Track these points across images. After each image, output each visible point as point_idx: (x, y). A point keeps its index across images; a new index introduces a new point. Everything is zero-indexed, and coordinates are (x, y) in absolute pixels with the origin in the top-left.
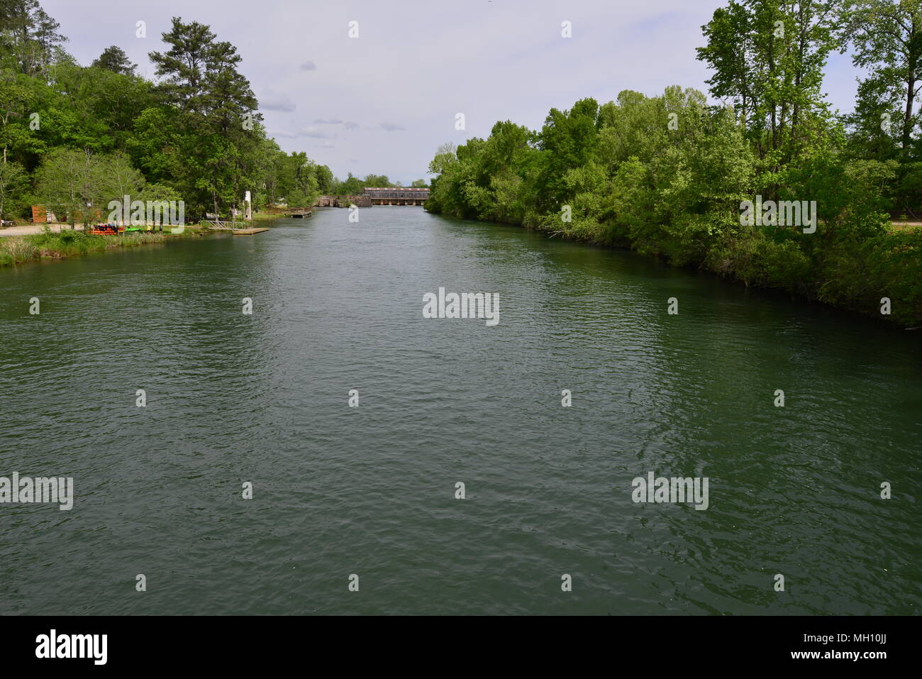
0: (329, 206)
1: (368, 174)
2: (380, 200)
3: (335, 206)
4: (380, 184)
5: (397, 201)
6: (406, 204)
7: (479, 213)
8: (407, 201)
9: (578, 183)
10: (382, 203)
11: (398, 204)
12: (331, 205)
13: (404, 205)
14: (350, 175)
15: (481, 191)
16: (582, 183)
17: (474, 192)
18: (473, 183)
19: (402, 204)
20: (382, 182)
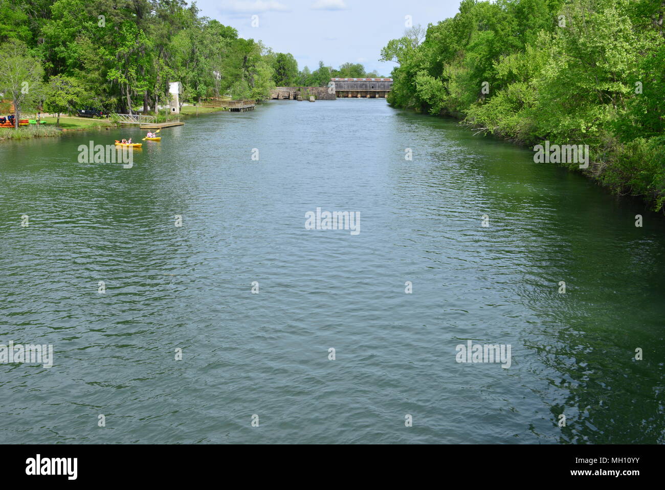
0: (288, 98)
1: (344, 63)
2: (347, 92)
3: (295, 98)
4: (354, 73)
5: (366, 92)
6: (377, 96)
7: (430, 106)
8: (378, 92)
9: (510, 72)
10: (350, 95)
11: (368, 96)
12: (292, 97)
13: (374, 97)
14: (321, 64)
15: (433, 81)
16: (515, 71)
17: (425, 82)
18: (425, 72)
19: (373, 96)
20: (356, 71)
